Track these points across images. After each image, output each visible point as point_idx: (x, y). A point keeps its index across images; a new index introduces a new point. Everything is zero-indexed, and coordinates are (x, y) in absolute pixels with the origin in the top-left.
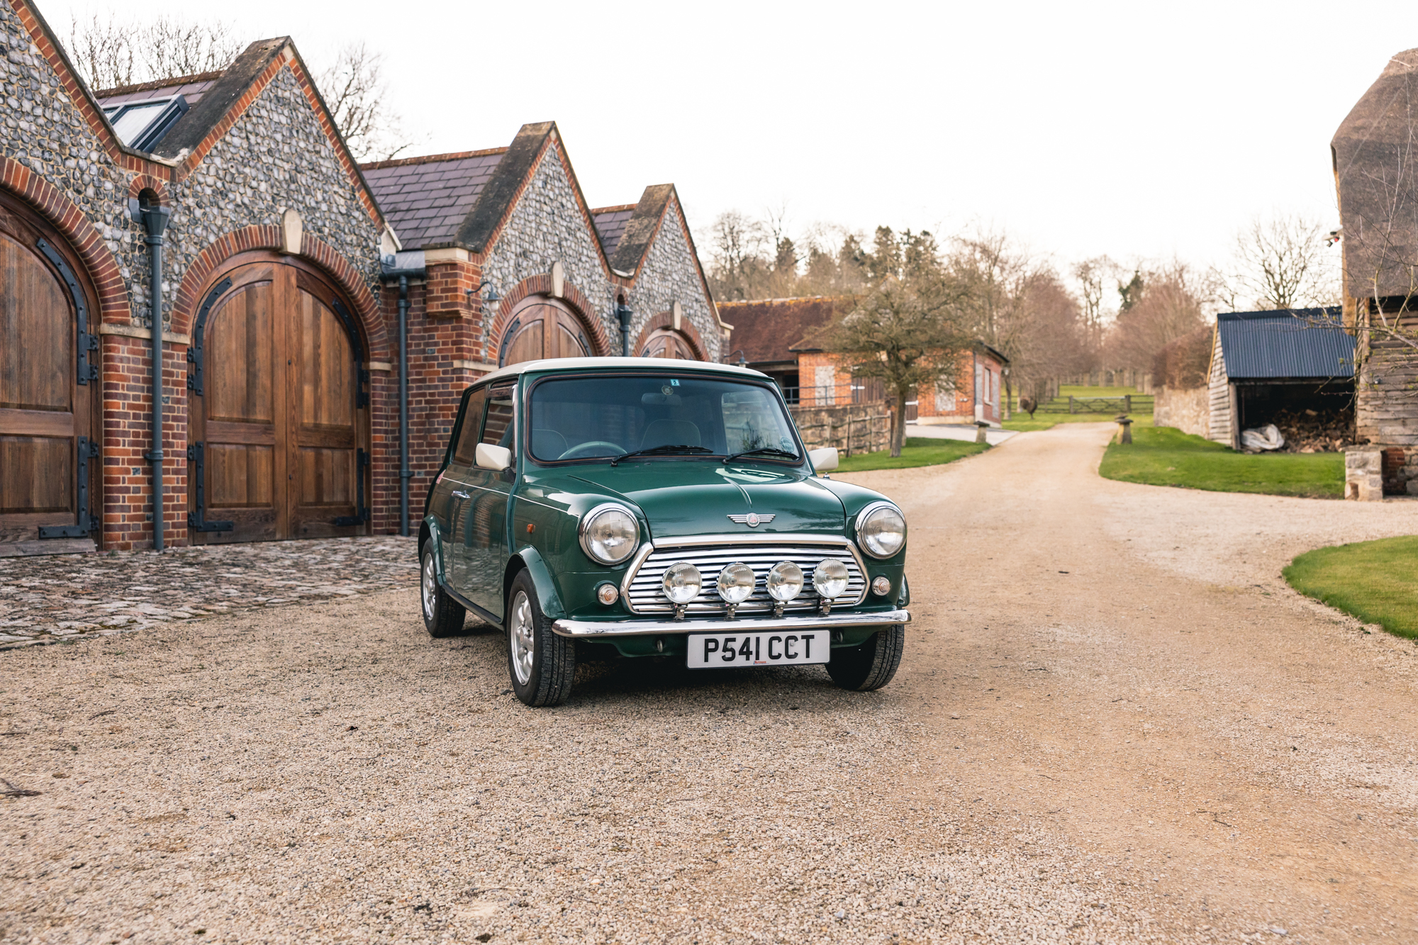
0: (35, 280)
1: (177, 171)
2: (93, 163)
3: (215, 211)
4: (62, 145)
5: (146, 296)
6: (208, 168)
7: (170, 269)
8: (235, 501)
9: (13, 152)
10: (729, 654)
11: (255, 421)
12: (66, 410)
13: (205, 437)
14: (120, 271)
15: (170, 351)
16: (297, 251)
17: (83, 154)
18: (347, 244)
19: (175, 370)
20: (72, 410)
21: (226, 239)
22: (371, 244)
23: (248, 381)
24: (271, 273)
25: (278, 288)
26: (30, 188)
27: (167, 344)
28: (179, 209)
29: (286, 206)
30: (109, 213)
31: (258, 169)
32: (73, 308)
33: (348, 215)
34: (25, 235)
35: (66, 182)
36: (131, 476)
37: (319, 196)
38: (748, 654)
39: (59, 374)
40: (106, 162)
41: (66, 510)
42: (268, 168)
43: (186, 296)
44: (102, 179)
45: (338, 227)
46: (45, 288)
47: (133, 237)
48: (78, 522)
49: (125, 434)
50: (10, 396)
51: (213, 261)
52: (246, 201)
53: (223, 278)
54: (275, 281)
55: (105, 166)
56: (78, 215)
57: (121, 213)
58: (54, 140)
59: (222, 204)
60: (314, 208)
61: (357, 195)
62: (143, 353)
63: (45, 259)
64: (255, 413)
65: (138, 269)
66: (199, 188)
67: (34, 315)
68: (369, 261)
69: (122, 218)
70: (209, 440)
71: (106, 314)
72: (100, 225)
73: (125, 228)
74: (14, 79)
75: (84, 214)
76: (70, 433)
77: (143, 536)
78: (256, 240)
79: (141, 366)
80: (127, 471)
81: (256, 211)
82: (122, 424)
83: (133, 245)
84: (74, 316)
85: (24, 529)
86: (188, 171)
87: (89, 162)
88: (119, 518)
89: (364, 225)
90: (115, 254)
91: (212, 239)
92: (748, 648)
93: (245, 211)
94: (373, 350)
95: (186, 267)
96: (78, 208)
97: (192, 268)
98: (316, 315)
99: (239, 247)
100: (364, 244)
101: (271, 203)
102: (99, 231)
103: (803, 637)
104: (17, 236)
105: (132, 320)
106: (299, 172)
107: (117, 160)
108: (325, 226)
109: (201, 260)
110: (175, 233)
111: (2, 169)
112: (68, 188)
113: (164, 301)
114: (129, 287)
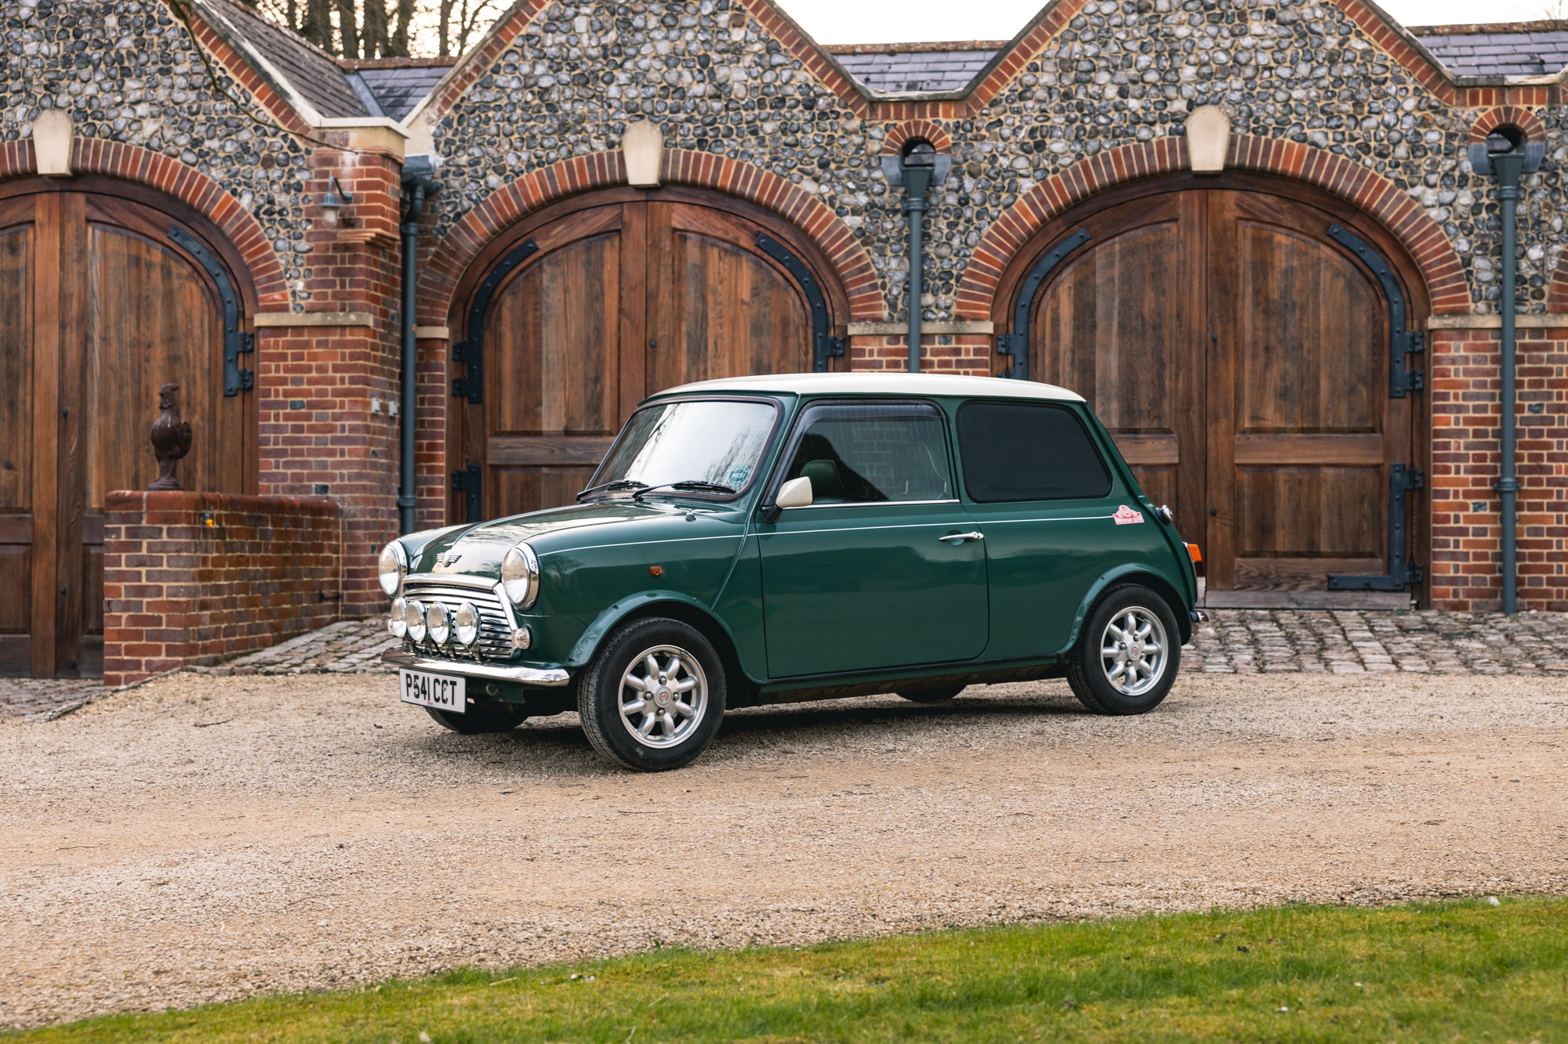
0: (1326, 275)
1: (1562, 87)
2: (1407, 114)
4: (1358, 104)
5: (1500, 271)
7: (1545, 226)
9: (1283, 130)
12: (1372, 430)
14: (1452, 245)
15: (1545, 340)
17: (1391, 106)
19: (1555, 367)
20: (1382, 431)
27: (1537, 332)
30: (1433, 172)
32: (1384, 303)
34: (1310, 224)
35: (1365, 148)
36: (1471, 512)
39: (1361, 387)
40: (1430, 107)
41: (1372, 555)
44: (1422, 130)
46: (1341, 283)
47: (1477, 195)
48: (1389, 568)
49: (1458, 458)
50: (1287, 418)
55: (1429, 112)
56: (1383, 184)
57: (1453, 169)
58: (1344, 101)
62: (1495, 347)
63: (1341, 248)
65: (1484, 236)
67: (1322, 318)
69: (1457, 173)
71: (1434, 303)
72: (1418, 190)
73: (1461, 187)
74: (1285, 43)
75: (1391, 182)
76: (1377, 460)
77: (1492, 594)
79: (1489, 366)
80: (1464, 507)
82: (1453, 445)
83: (1476, 209)
84: (1386, 312)
85: (1306, 577)
87: (1400, 113)
88: (1444, 568)
90: (1445, 223)
96: (1381, 177)
102: (1416, 199)
104: (1298, 228)
105: (1472, 306)
107: (1449, 100)
110: (1556, 175)
111: (1266, 154)
112: (1367, 153)
113: (1533, 272)
114: (1467, 262)
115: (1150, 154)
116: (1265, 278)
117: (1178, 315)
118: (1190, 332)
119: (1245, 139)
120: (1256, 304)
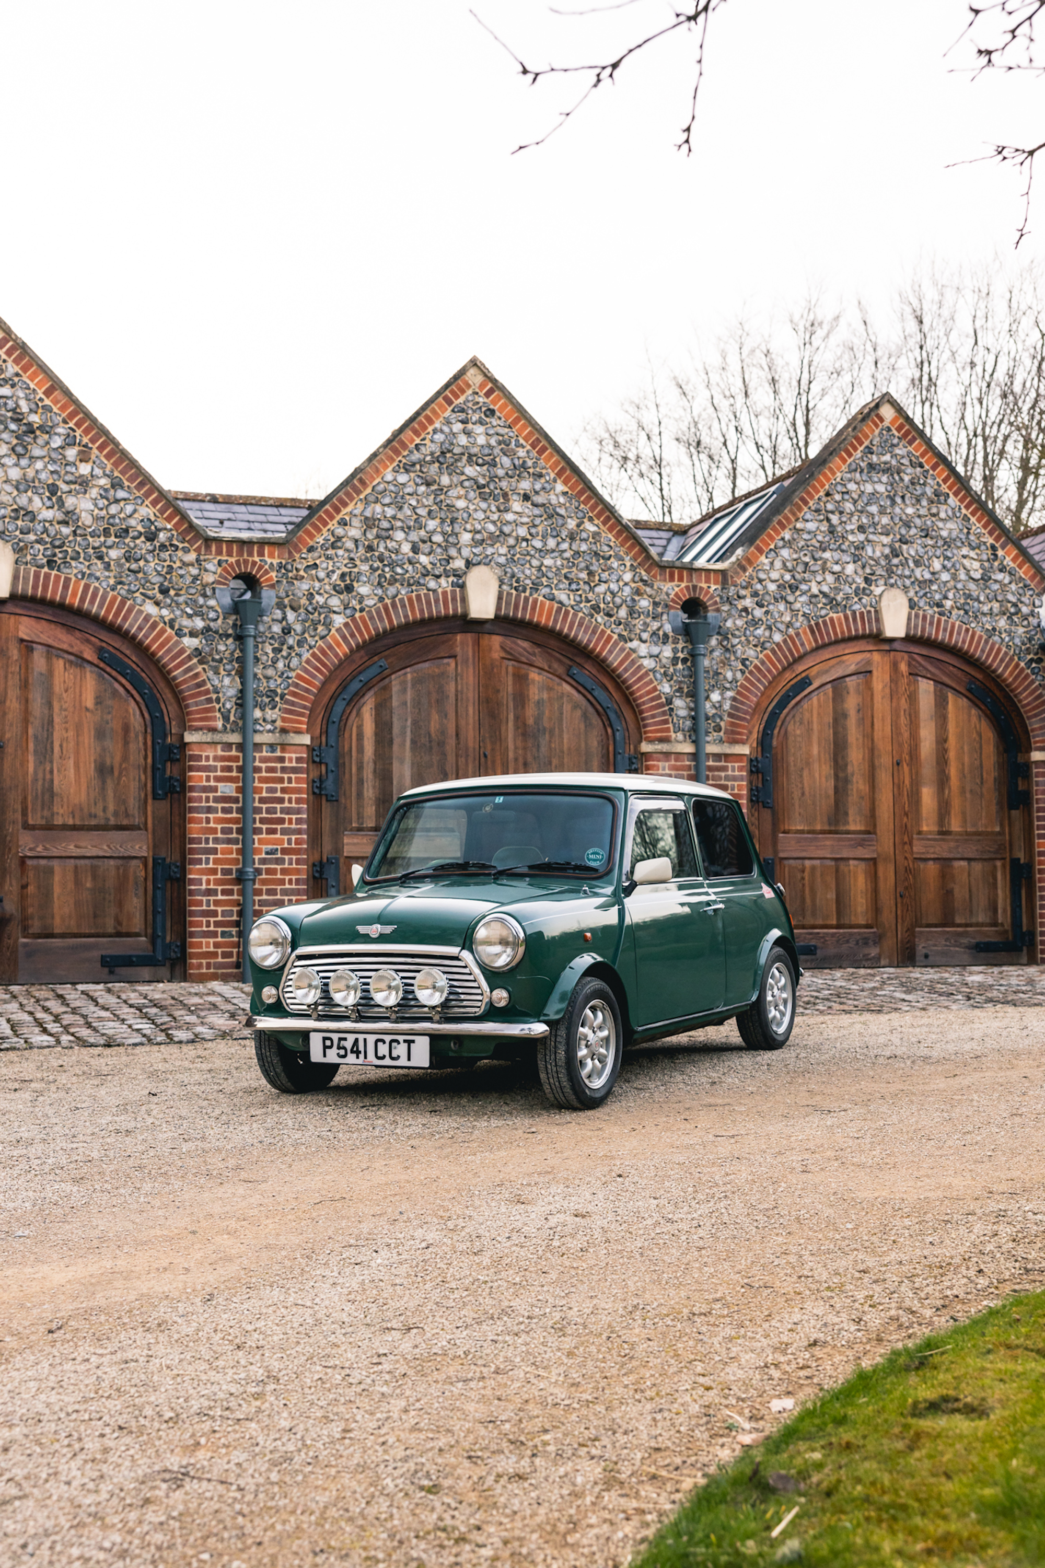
0: (567, 707)
1: (730, 573)
2: (626, 584)
3: (782, 606)
4: (591, 574)
5: (691, 709)
6: (772, 563)
7: (721, 677)
8: (820, 922)
9: (537, 590)
10: (342, 1052)
11: (848, 832)
13: (776, 852)
14: (659, 688)
15: (723, 764)
16: (902, 634)
17: (614, 577)
18: (984, 614)
19: (729, 783)
21: (798, 634)
22: (1025, 610)
23: (836, 788)
24: (869, 662)
25: (880, 682)
26: (556, 621)
27: (718, 757)
28: (733, 612)
29: (886, 584)
30: (645, 631)
31: (843, 551)
32: (609, 730)
33: (986, 578)
34: (556, 665)
35: (596, 608)
37: (937, 565)
38: (358, 1053)
40: (642, 580)
42: (857, 548)
43: (742, 703)
44: (637, 598)
45: (969, 596)
46: (579, 713)
47: (675, 651)
51: (779, 661)
52: (825, 589)
53: (799, 678)
54: (875, 673)
55: (640, 584)
56: (610, 638)
57: (659, 629)
58: (581, 570)
59: (791, 598)
60: (930, 581)
61: (1000, 553)
62: (689, 768)
63: (580, 687)
64: (847, 823)
65: (681, 682)
66: (759, 587)
67: (565, 741)
68: (1021, 630)
69: (661, 633)
70: (782, 855)
71: (646, 732)
72: (635, 644)
73: (664, 643)
74: (537, 521)
75: (615, 637)
78: (842, 631)
81: (839, 598)
83: (675, 660)
84: (611, 739)
86: (745, 570)
87: (621, 583)
89: (1013, 587)
90: (653, 671)
91: (777, 637)
92: (357, 1048)
93: (824, 600)
94: (1034, 737)
95: (743, 672)
96: (609, 632)
97: (751, 672)
98: (941, 703)
99: (816, 641)
100: (1012, 610)
101: (863, 585)
102: (633, 651)
103: (405, 1041)
104: (546, 668)
105: (673, 735)
106: (906, 543)
107: (654, 576)
108: (946, 598)
109: (763, 663)
110: (728, 639)
111: (525, 608)
112: (598, 613)
113: (714, 711)
114: (669, 702)
115: (437, 601)
116: (523, 707)
117: (457, 735)
118: (467, 749)
119: (510, 594)
120: (517, 728)
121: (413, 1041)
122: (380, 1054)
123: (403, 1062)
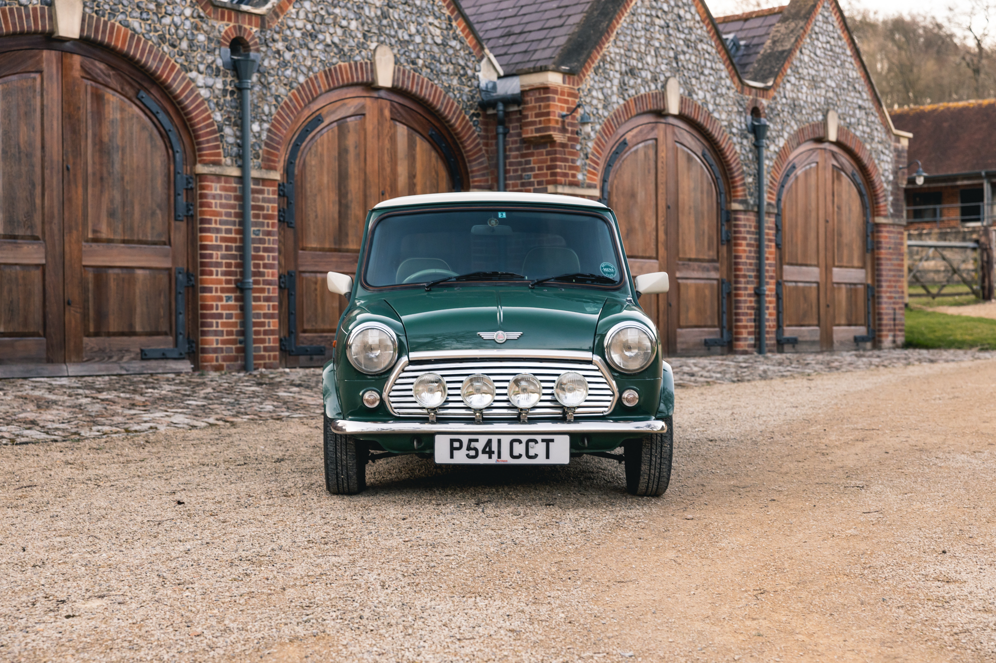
0: (136, 128)
1: (267, 18)
2: (187, 18)
3: (305, 52)
4: (158, 5)
5: (237, 137)
6: (297, 13)
7: (260, 110)
8: (327, 327)
9: (114, 16)
10: (472, 453)
11: (347, 251)
12: (165, 244)
13: (296, 266)
14: (212, 116)
15: (260, 187)
16: (389, 84)
17: (177, 11)
18: (443, 73)
19: (265, 205)
20: (170, 244)
21: (316, 78)
22: (470, 72)
23: (340, 212)
24: (363, 107)
25: (371, 123)
26: (130, 47)
27: (257, 181)
28: (269, 53)
29: (378, 41)
30: (201, 63)
31: (348, 9)
33: (444, 44)
34: (127, 88)
35: (162, 38)
36: (224, 303)
37: (413, 29)
38: (490, 453)
39: (158, 212)
40: (199, 16)
41: (166, 334)
42: (358, 7)
43: (276, 134)
44: (195, 32)
45: (433, 58)
46: (145, 134)
47: (225, 83)
48: (176, 344)
49: (218, 265)
50: (115, 232)
51: (303, 100)
52: (336, 40)
53: (314, 116)
54: (368, 116)
55: (198, 20)
56: (174, 67)
57: (213, 62)
59: (311, 46)
60: (408, 41)
61: (454, 24)
62: (235, 190)
63: (145, 109)
64: (347, 243)
65: (229, 112)
66: (288, 33)
67: (135, 160)
68: (467, 89)
69: (214, 66)
70: (301, 269)
71: (200, 156)
72: (193, 74)
73: (217, 76)
75: (178, 66)
76: (168, 264)
77: (235, 359)
78: (347, 78)
79: (232, 202)
80: (220, 299)
81: (346, 49)
82: (214, 256)
83: (225, 91)
84: (172, 159)
85: (128, 351)
86: (278, 17)
87: (183, 18)
88: (212, 341)
89: (462, 53)
90: (208, 100)
91: (302, 79)
92: (490, 448)
93: (335, 50)
94: (473, 177)
95: (276, 107)
96: (173, 61)
97: (282, 108)
98: (411, 146)
99: (329, 84)
100: (462, 72)
101: (362, 40)
102: (192, 80)
103: (543, 440)
104: (119, 90)
105: (223, 160)
106: (391, 8)
107: (209, 14)
108: (419, 57)
109: (291, 100)
110: (265, 77)
111: (104, 32)
112: (164, 43)
113: (254, 140)
114: (221, 129)
115: (28, 16)
116: (100, 125)
117: (43, 147)
118: (52, 161)
119: (91, 17)
120: (94, 144)
121: (552, 441)
122: (516, 453)
123: (541, 460)
